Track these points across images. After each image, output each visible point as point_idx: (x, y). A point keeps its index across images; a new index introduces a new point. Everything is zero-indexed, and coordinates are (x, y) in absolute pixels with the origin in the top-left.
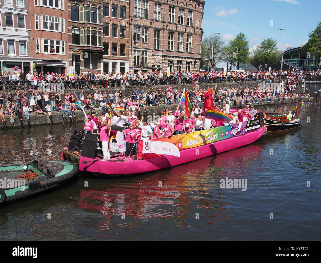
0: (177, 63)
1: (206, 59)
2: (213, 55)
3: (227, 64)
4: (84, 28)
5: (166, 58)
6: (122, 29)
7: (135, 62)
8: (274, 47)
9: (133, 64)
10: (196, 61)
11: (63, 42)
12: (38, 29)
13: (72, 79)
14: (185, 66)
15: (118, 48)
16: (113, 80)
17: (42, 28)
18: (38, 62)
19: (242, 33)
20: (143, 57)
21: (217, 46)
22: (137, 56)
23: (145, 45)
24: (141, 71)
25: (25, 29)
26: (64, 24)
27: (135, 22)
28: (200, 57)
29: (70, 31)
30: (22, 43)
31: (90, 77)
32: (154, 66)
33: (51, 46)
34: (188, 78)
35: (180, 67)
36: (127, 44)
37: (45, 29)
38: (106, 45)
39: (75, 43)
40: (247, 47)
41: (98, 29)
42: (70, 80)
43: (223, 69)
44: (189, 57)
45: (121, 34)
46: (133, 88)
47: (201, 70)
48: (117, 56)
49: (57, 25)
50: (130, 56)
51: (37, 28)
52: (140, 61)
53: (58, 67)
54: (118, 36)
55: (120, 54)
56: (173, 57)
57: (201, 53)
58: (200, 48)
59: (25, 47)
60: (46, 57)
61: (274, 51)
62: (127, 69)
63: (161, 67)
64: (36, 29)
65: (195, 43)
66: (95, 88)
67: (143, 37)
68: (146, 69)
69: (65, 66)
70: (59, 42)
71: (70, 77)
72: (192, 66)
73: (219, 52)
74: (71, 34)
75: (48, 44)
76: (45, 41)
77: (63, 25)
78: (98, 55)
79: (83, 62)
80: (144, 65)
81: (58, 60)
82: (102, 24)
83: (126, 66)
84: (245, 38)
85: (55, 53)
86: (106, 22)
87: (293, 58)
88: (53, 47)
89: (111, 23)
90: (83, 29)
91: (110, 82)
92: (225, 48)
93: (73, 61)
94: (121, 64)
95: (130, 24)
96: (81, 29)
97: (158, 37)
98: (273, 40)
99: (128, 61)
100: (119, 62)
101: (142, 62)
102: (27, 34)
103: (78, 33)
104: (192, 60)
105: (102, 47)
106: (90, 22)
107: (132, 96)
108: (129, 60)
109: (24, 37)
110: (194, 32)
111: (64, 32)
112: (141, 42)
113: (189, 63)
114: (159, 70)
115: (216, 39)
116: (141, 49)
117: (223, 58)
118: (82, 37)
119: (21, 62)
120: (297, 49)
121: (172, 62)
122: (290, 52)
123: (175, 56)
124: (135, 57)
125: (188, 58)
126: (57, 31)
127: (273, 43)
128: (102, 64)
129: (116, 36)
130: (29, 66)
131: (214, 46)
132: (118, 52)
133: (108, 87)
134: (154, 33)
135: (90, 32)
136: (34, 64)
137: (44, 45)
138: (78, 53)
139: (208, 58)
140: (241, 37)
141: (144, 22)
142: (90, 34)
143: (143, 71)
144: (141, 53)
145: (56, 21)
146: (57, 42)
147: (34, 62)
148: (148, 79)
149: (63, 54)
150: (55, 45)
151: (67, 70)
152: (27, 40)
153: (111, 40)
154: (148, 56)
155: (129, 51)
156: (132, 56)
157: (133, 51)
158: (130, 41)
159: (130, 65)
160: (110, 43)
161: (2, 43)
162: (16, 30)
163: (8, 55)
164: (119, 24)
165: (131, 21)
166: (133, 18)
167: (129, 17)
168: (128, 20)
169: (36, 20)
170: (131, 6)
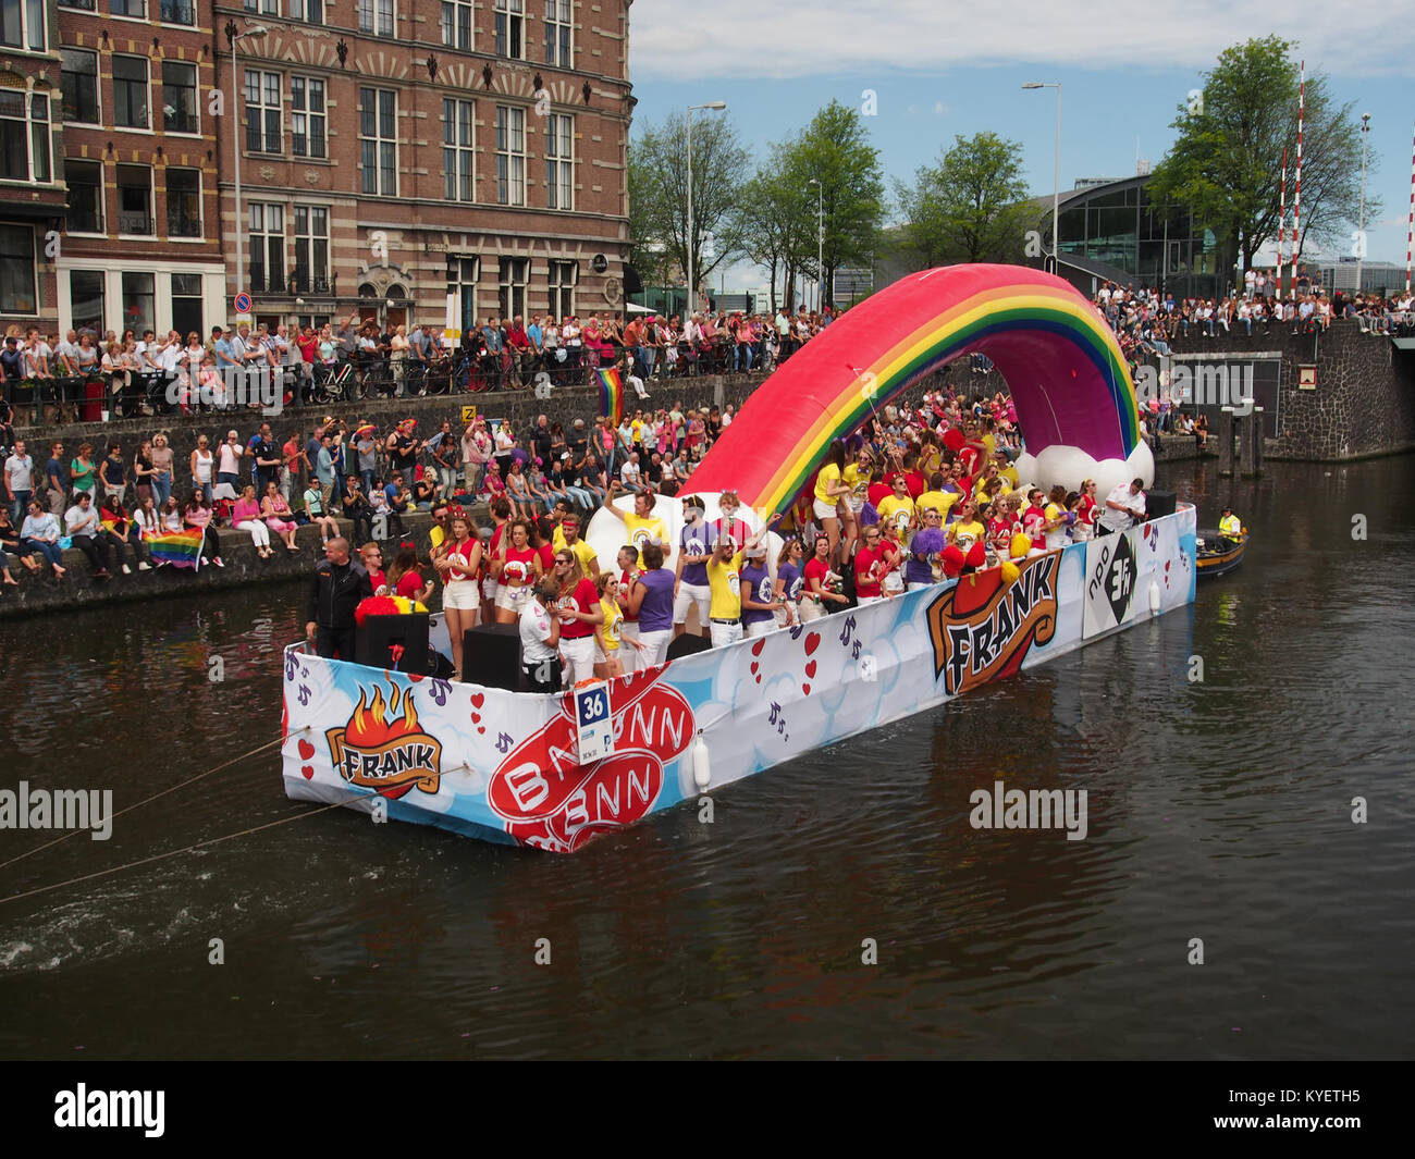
0: (496, 269)
1: (658, 247)
2: (691, 222)
3: (770, 274)
5: (438, 247)
6: (176, 84)
7: (255, 269)
8: (1011, 180)
9: (248, 279)
10: (602, 258)
14: (545, 288)
15: (157, 190)
19: (843, 103)
20: (301, 248)
21: (711, 174)
22: (267, 235)
23: (311, 175)
24: (295, 320)
27: (250, 44)
28: (622, 236)
32: (367, 289)
34: (561, 354)
35: (518, 292)
36: (206, 171)
38: (82, 177)
40: (868, 179)
41: (30, 81)
43: (749, 301)
44: (561, 236)
45: (169, 110)
47: (631, 308)
48: (154, 238)
50: (227, 236)
52: (290, 260)
54: (151, 124)
55: (171, 223)
56: (473, 238)
57: (627, 215)
58: (621, 187)
61: (1009, 201)
62: (214, 312)
63: (410, 296)
65: (596, 162)
66: (27, 426)
67: (302, 127)
68: (325, 309)
72: (582, 289)
73: (725, 204)
78: (37, 233)
80: (312, 283)
82: (56, 55)
83: (204, 296)
84: (857, 129)
86: (80, 43)
87: (1105, 235)
89: (106, 52)
92: (754, 184)
94: (177, 282)
95: (218, 57)
97: (388, 131)
98: (1003, 142)
99: (221, 268)
100: (163, 275)
101: (300, 272)
104: (579, 254)
105: (61, 185)
108: (220, 261)
110: (587, 98)
112: (291, 158)
113: (567, 268)
114: (396, 316)
115: (708, 139)
116: (291, 194)
117: (745, 242)
120: (1125, 188)
121: (469, 263)
122: (1091, 203)
123: (484, 231)
124: (255, 245)
125: (556, 243)
127: (1001, 157)
128: (63, 285)
129: (143, 124)
131: (695, 178)
132: (154, 216)
133: (105, 416)
134: (360, 108)
139: (669, 243)
140: (836, 127)
141: (299, 44)
143: (305, 320)
144: (292, 221)
148: (338, 368)
153: (110, 147)
154: (333, 236)
155: (219, 209)
156: (238, 238)
157: (243, 210)
158: (225, 150)
159: (230, 288)
160: (108, 163)
164: (155, 57)
165: (223, 36)
166: (237, 23)
167: (215, 14)
168: (210, 31)
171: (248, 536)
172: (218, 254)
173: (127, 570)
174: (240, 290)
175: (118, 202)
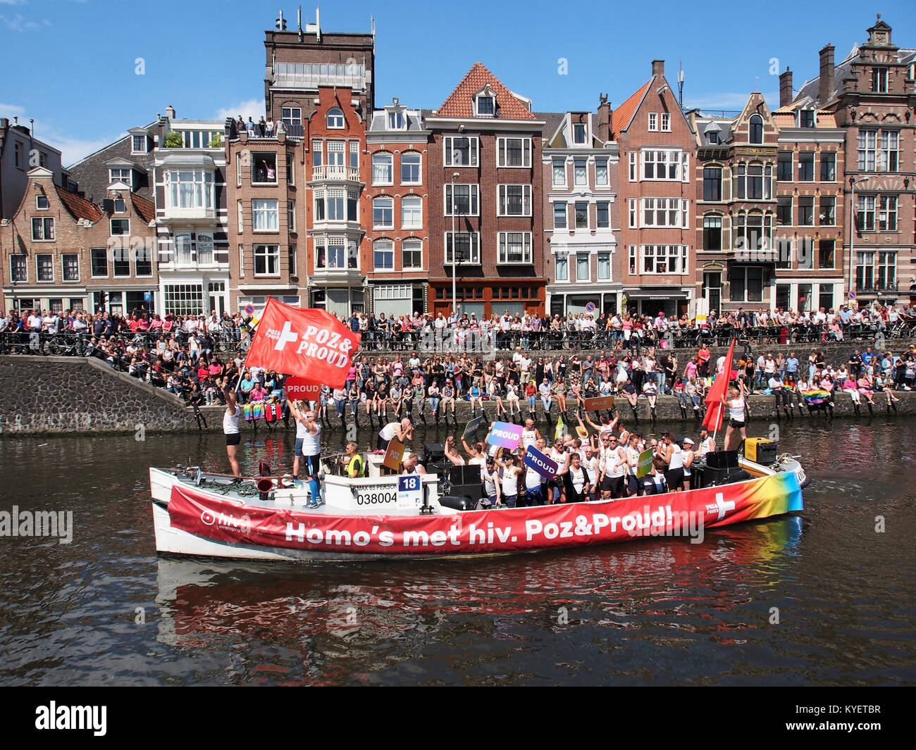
4: (731, 213)
6: (826, 205)
7: (859, 281)
9: (855, 285)
11: (684, 248)
12: (635, 227)
13: (703, 326)
15: (815, 250)
16: (801, 326)
17: (643, 224)
18: (632, 292)
20: (882, 269)
22: (865, 265)
23: (888, 238)
24: (876, 302)
25: (609, 229)
26: (687, 210)
27: (861, 185)
29: (699, 223)
30: (604, 256)
31: (743, 319)
32: (914, 287)
33: (659, 259)
36: (838, 240)
37: (647, 226)
39: (710, 248)
41: (764, 211)
42: (697, 327)
45: (822, 216)
46: (854, 345)
48: (813, 270)
49: (672, 214)
50: (846, 267)
51: (632, 224)
52: (876, 276)
53: (672, 301)
54: (814, 223)
55: (820, 264)
59: (608, 264)
60: (649, 282)
62: (838, 299)
64: (630, 227)
66: (756, 346)
67: (884, 218)
68: (892, 297)
69: (687, 298)
70: (676, 248)
71: (697, 322)
74: (702, 229)
75: (652, 254)
76: (647, 248)
77: (684, 214)
78: (764, 269)
79: (727, 288)
80: (886, 286)
81: (673, 285)
82: (775, 200)
83: (834, 293)
85: (668, 272)
86: (785, 194)
89: (795, 196)
90: (729, 216)
91: (793, 330)
93: (704, 285)
94: (822, 287)
95: (845, 193)
96: (725, 217)
99: (842, 280)
100: (816, 283)
101: (881, 281)
102: (613, 239)
103: (718, 225)
106: (746, 199)
107: (850, 362)
108: (842, 277)
109: (608, 244)
111: (687, 227)
112: (879, 232)
116: (878, 247)
118: (726, 233)
119: (600, 295)
124: (859, 270)
126: (671, 226)
128: (773, 290)
129: (811, 223)
130: (613, 300)
133: (788, 342)
134: (914, 206)
135: (746, 221)
136: (625, 297)
137: (646, 258)
138: (716, 268)
141: (885, 182)
142: (746, 226)
143: (882, 302)
144: (878, 259)
145: (671, 207)
146: (671, 248)
147: (624, 293)
148: (898, 323)
149: (683, 274)
150: (667, 255)
151: (690, 307)
152: (613, 249)
153: (796, 234)
154: (898, 264)
155: (843, 256)
156: (851, 267)
157: (854, 256)
158: (846, 231)
159: (847, 289)
160: (795, 240)
161: (566, 261)
162: (593, 233)
163: (578, 281)
164: (817, 195)
165: (848, 183)
166: (855, 177)
167: (845, 174)
168: (842, 182)
169: (630, 210)
170: (849, 150)
171: (850, 395)
172: (841, 275)
173: (792, 406)
174: (851, 289)
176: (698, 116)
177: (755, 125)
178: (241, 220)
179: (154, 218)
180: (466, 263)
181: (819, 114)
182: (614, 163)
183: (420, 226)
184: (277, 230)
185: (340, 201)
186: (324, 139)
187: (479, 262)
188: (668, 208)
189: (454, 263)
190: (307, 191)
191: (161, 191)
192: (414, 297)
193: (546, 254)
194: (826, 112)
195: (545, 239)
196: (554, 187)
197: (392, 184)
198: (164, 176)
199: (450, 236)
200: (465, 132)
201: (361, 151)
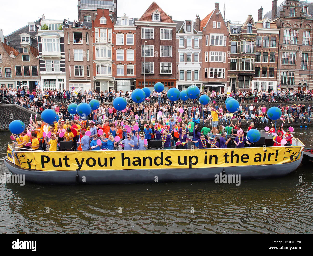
4: (240, 57)
6: (272, 56)
7: (282, 82)
11: (224, 70)
12: (207, 61)
15: (268, 71)
17: (210, 61)
18: (206, 84)
20: (289, 78)
22: (284, 76)
23: (292, 67)
25: (199, 62)
27: (284, 49)
29: (229, 61)
30: (196, 72)
32: (300, 84)
33: (215, 73)
36: (275, 68)
37: (212, 61)
38: (257, 70)
39: (232, 69)
41: (251, 57)
45: (270, 59)
46: (279, 103)
48: (266, 77)
49: (220, 58)
52: (287, 80)
53: (219, 87)
54: (267, 62)
55: (269, 75)
59: (198, 74)
60: (211, 81)
62: (275, 88)
63: (307, 85)
67: (291, 60)
68: (292, 87)
69: (224, 87)
70: (221, 69)
71: (228, 95)
74: (230, 63)
75: (213, 71)
76: (211, 69)
77: (224, 57)
78: (250, 77)
79: (238, 83)
81: (219, 82)
82: (255, 53)
83: (273, 85)
85: (218, 78)
86: (258, 51)
88: (217, 73)
89: (262, 52)
93: (230, 82)
94: (270, 83)
95: (278, 51)
96: (238, 59)
97: (306, 60)
100: (267, 83)
101: (289, 82)
102: (199, 66)
103: (235, 62)
105: (254, 71)
106: (245, 53)
108: (276, 80)
111: (225, 62)
112: (289, 65)
114: (305, 88)
116: (288, 70)
118: (238, 64)
124: (282, 78)
126: (220, 62)
128: (253, 84)
132: (267, 74)
133: (257, 102)
134: (302, 56)
135: (245, 60)
136: (203, 86)
137: (211, 72)
138: (234, 76)
141: (292, 48)
142: (245, 62)
144: (288, 74)
146: (219, 69)
147: (203, 84)
148: (294, 96)
149: (223, 78)
150: (218, 72)
151: (225, 89)
152: (200, 69)
153: (261, 65)
154: (295, 76)
155: (277, 73)
156: (279, 77)
157: (281, 73)
158: (278, 64)
159: (278, 84)
160: (261, 67)
161: (184, 73)
162: (193, 63)
163: (187, 80)
164: (269, 52)
165: (280, 48)
166: (282, 46)
167: (279, 45)
168: (278, 48)
169: (206, 55)
170: (280, 37)
172: (276, 79)
173: (258, 123)
174: (279, 84)
175: (262, 72)
176: (230, 23)
177: (249, 27)
178: (69, 57)
179: (38, 55)
180: (149, 73)
181: (271, 23)
182: (201, 39)
183: (133, 60)
184: (82, 60)
185: (105, 50)
186: (99, 28)
187: (153, 73)
188: (219, 55)
189: (145, 73)
190: (93, 46)
191: (40, 45)
192: (131, 85)
193: (177, 71)
194: (274, 23)
195: (177, 65)
196: (180, 47)
197: (123, 44)
198: (41, 40)
199: (143, 64)
200: (149, 26)
201: (112, 33)
